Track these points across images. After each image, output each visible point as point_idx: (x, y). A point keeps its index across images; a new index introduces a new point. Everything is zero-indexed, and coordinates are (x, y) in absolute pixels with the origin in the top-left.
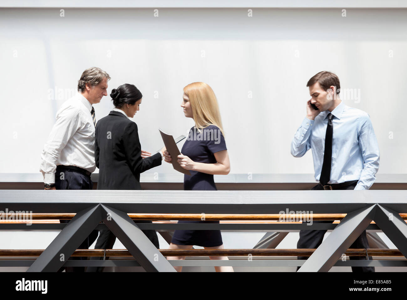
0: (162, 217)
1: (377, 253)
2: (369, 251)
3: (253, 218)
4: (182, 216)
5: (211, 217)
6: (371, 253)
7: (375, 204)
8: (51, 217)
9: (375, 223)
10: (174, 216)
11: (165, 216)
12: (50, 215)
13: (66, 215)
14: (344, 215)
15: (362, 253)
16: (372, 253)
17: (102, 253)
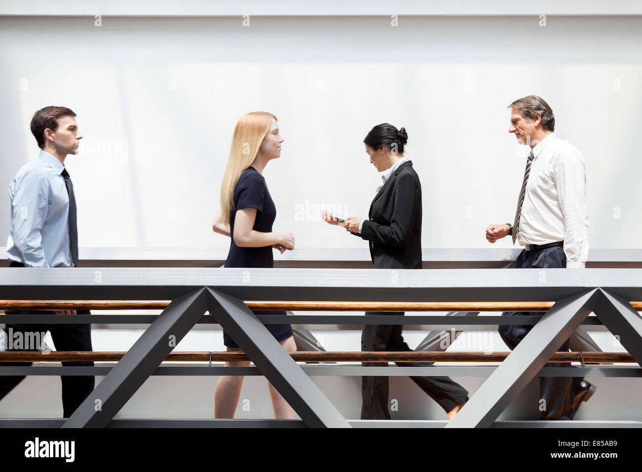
0: (291, 306)
1: (598, 357)
2: (585, 355)
3: (421, 308)
4: (319, 305)
5: (361, 307)
6: (588, 357)
7: (596, 288)
8: (135, 306)
9: (595, 316)
10: (308, 305)
11: (295, 306)
12: (133, 304)
13: (155, 304)
14: (551, 304)
15: (576, 357)
16: (591, 357)
17: (206, 357)
